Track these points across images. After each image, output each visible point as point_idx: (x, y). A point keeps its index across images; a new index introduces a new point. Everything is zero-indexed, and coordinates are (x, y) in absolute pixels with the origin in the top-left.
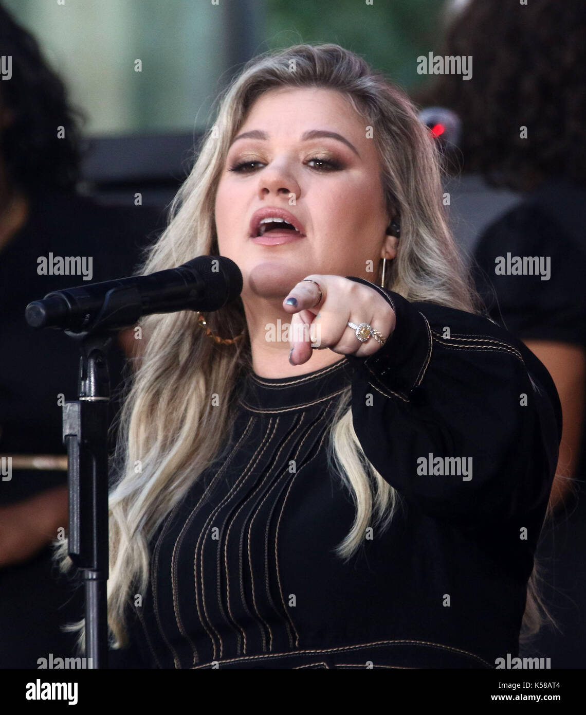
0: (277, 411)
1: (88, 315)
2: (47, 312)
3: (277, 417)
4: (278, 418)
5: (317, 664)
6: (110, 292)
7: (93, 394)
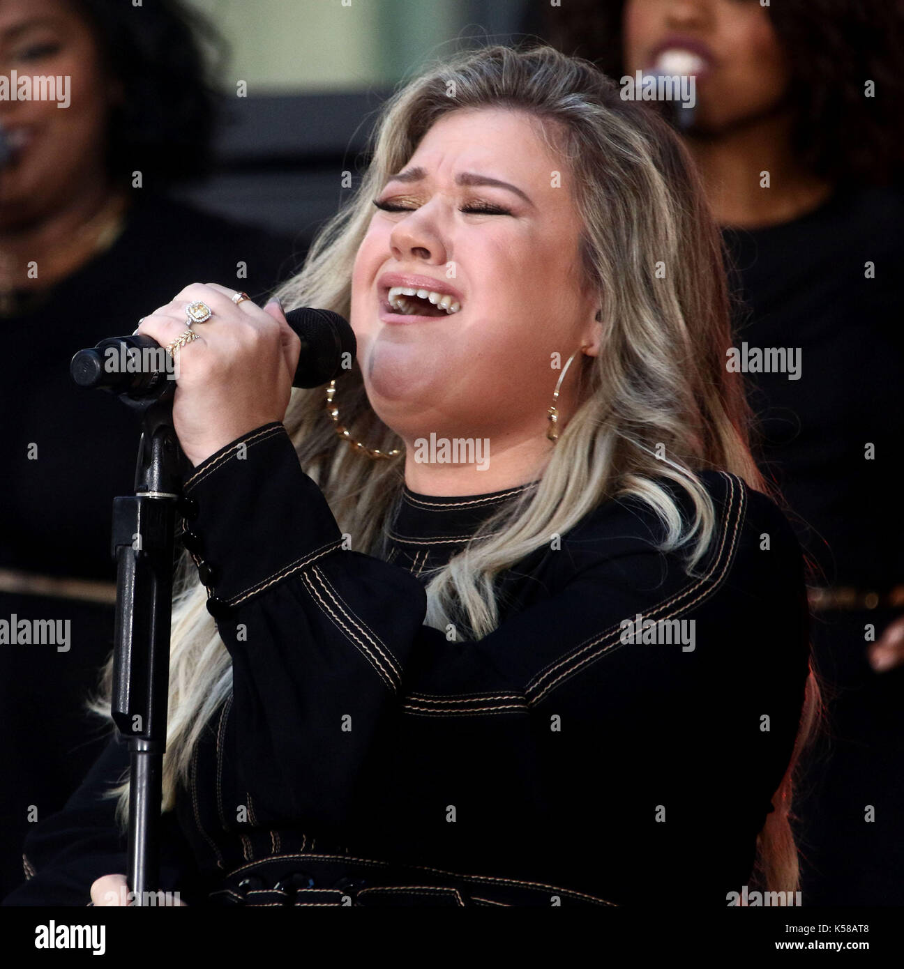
0: (427, 541)
3: (427, 550)
4: (429, 551)
5: (445, 889)
7: (155, 488)
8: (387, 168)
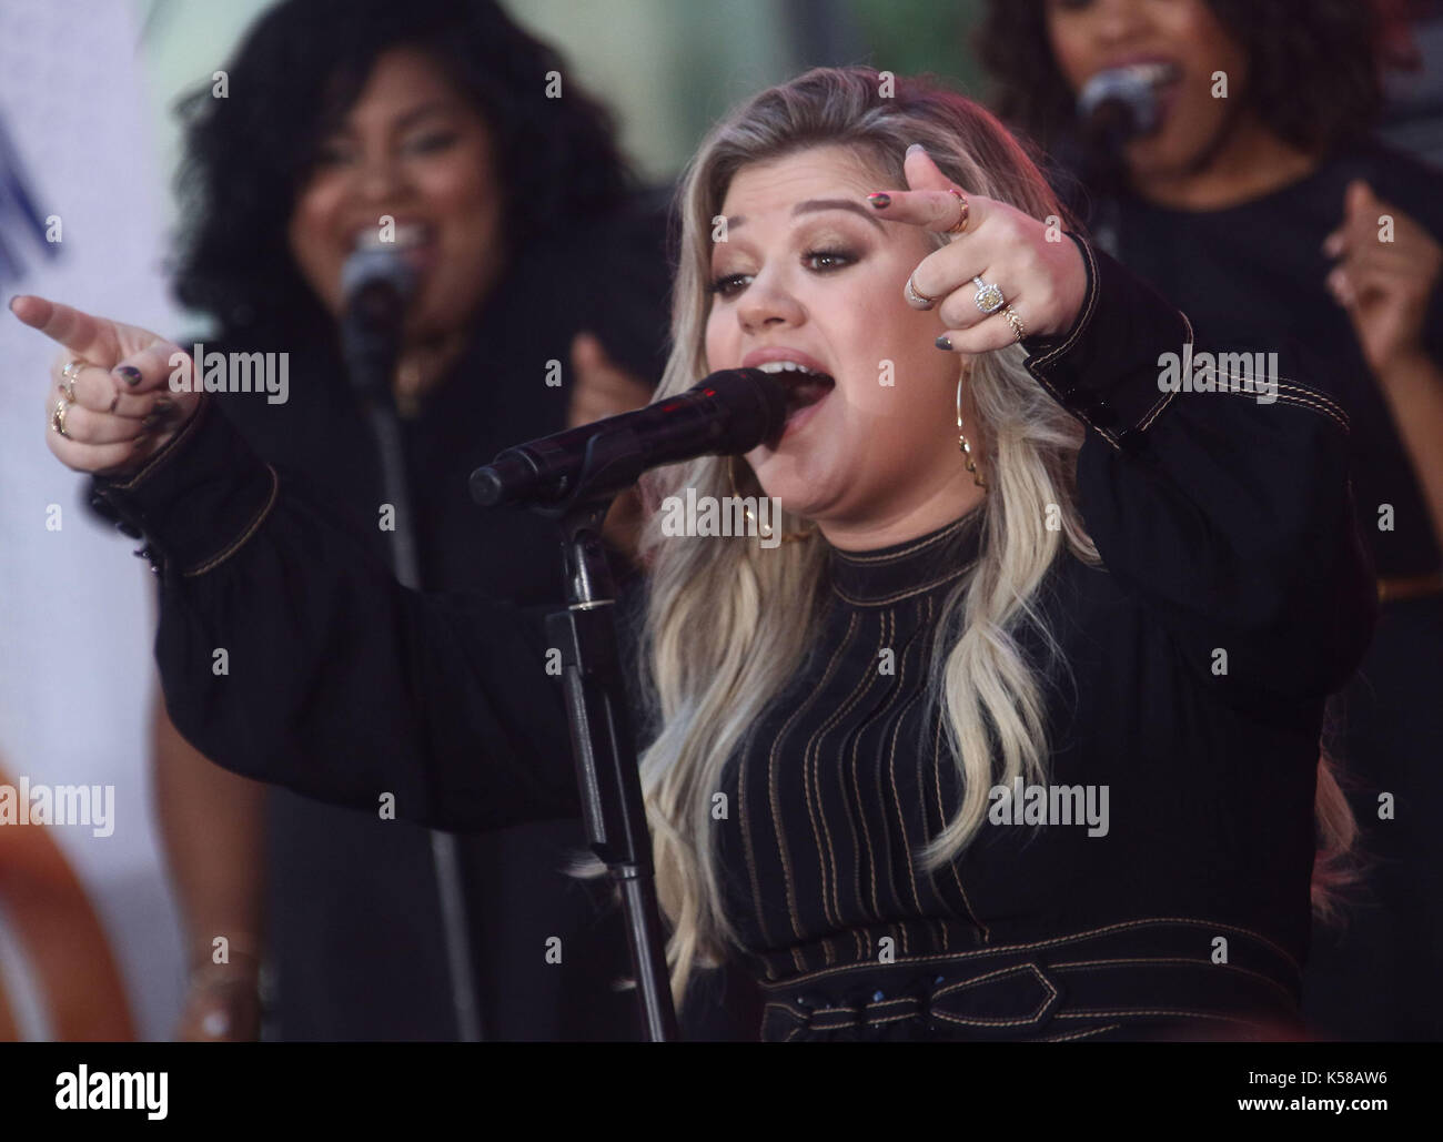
0: (887, 600)
1: (564, 478)
2: (502, 483)
3: (891, 609)
5: (1020, 967)
6: (593, 439)
7: (588, 598)
8: (704, 205)
